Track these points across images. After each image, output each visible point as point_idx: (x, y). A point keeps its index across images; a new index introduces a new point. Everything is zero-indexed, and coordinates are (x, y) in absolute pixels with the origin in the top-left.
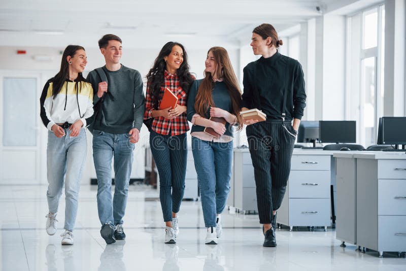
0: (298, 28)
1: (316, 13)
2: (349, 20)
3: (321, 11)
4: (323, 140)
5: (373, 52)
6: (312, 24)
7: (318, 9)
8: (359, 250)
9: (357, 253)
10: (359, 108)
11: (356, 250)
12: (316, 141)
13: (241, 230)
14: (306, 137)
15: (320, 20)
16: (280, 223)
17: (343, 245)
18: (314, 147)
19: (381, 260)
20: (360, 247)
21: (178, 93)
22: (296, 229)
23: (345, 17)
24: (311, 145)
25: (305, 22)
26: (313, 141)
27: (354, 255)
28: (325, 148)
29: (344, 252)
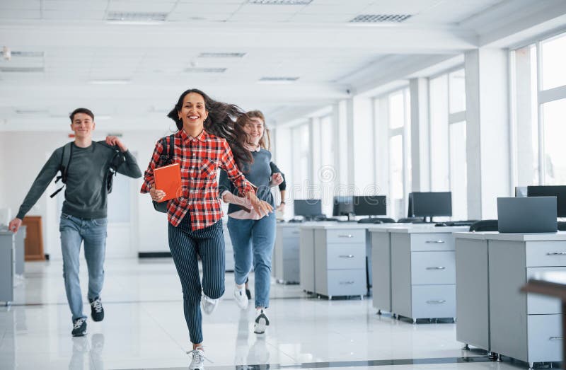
0: (329, 109)
1: (346, 96)
2: (377, 102)
3: (351, 94)
4: (357, 213)
5: (401, 131)
6: (343, 107)
7: (348, 91)
8: (394, 317)
9: (393, 320)
10: (389, 182)
11: (392, 317)
12: (350, 215)
13: (282, 300)
14: (341, 210)
15: (350, 102)
16: (319, 292)
17: (379, 313)
18: (349, 221)
19: (415, 326)
20: (394, 315)
21: (203, 168)
22: (335, 298)
23: (373, 99)
24: (345, 218)
25: (336, 104)
26: (347, 215)
27: (390, 322)
28: (360, 222)
29: (380, 319)
